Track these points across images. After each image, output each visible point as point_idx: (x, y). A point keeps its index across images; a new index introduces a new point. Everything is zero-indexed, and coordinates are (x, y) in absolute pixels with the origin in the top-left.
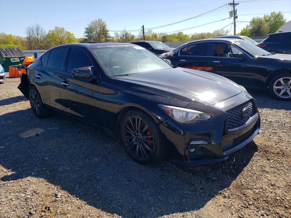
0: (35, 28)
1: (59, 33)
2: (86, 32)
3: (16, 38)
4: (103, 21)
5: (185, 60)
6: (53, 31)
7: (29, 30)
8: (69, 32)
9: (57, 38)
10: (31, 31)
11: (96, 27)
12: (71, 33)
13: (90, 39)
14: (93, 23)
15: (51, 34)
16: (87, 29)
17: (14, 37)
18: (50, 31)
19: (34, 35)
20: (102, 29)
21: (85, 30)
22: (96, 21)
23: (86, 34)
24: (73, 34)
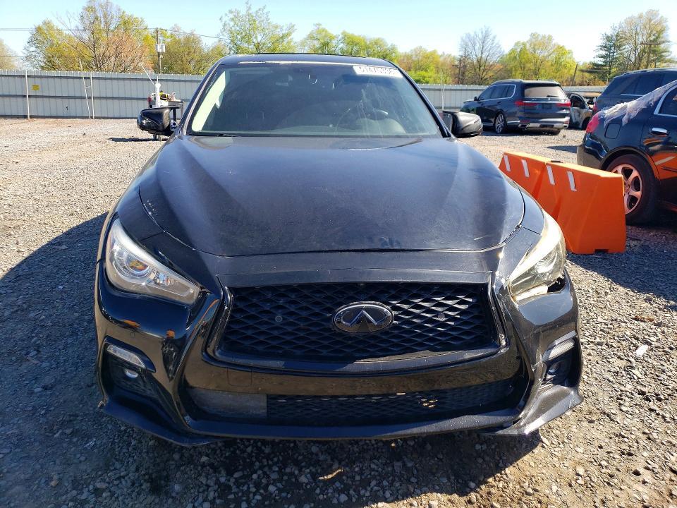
0: (480, 36)
1: (536, 47)
2: (604, 47)
3: (445, 59)
4: (660, 16)
5: (665, 131)
6: (524, 44)
7: (467, 40)
8: (562, 48)
9: (529, 61)
10: (470, 43)
11: (637, 34)
12: (567, 48)
13: (610, 66)
14: (631, 22)
15: (519, 50)
16: (608, 37)
17: (441, 56)
18: (517, 44)
19: (474, 53)
20: (653, 38)
21: (602, 42)
22: (640, 17)
23: (603, 53)
24: (570, 52)
